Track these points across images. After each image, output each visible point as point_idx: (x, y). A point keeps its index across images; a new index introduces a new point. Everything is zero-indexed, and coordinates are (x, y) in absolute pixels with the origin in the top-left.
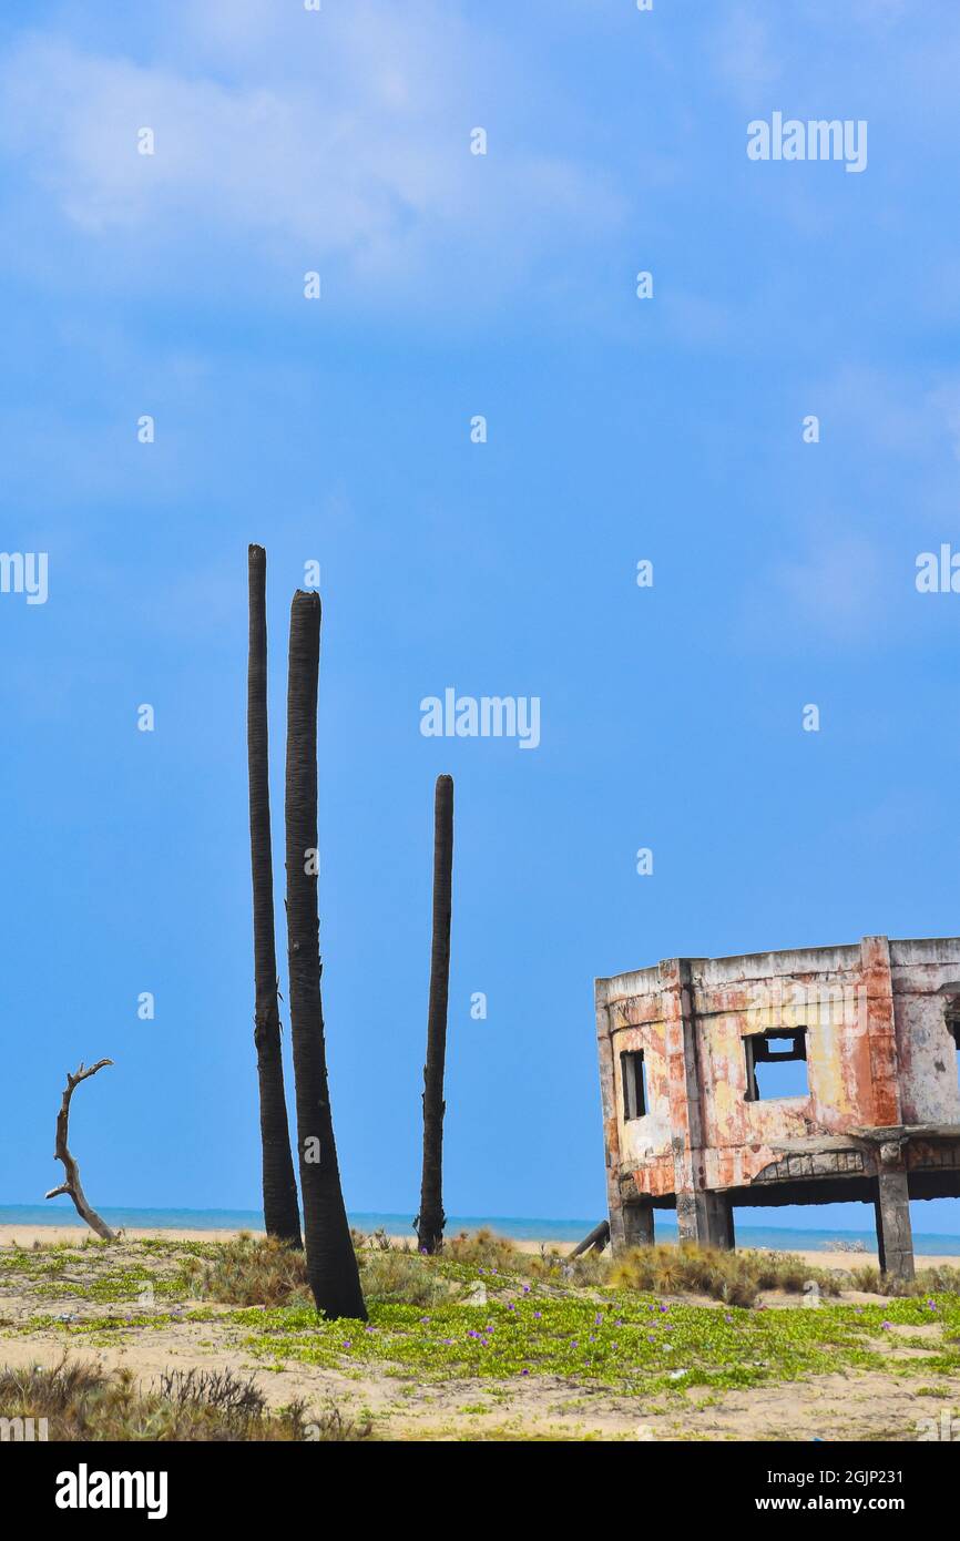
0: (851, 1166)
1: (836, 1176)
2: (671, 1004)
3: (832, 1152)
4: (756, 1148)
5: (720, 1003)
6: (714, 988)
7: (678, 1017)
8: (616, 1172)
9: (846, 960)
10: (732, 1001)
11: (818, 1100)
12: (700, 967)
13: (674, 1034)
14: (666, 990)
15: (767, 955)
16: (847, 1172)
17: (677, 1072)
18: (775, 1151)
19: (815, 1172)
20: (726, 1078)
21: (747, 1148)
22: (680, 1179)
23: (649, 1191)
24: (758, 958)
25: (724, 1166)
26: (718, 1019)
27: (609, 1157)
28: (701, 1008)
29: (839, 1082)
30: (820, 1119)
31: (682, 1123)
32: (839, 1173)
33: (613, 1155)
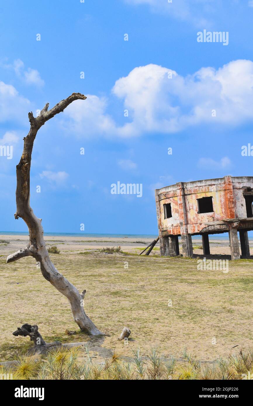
0: (224, 228)
1: (220, 230)
2: (179, 192)
3: (219, 225)
4: (201, 224)
5: (191, 192)
6: (190, 188)
7: (181, 195)
8: (161, 230)
9: (221, 181)
10: (194, 191)
11: (215, 213)
12: (186, 184)
13: (180, 199)
14: (178, 189)
15: (203, 181)
16: (223, 229)
17: (181, 207)
18: (205, 225)
19: (215, 229)
20: (193, 209)
21: (198, 224)
22: (182, 231)
23: (172, 234)
24: (200, 181)
25: (193, 228)
26: (191, 195)
27: (159, 227)
28: (186, 193)
29: (220, 209)
30: (216, 217)
31: (182, 219)
32: (221, 229)
33: (160, 226)
